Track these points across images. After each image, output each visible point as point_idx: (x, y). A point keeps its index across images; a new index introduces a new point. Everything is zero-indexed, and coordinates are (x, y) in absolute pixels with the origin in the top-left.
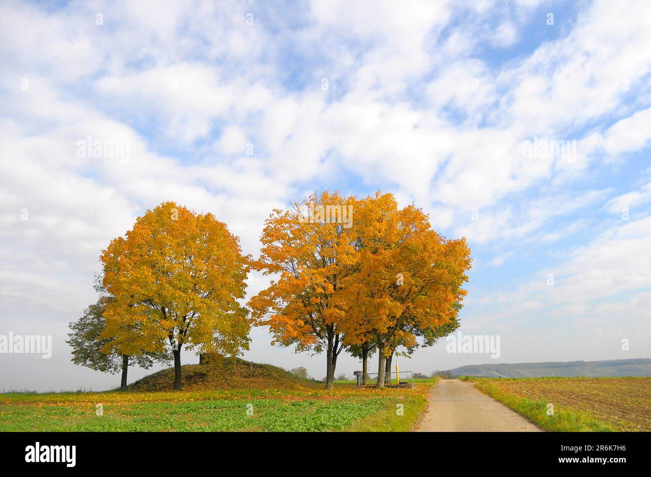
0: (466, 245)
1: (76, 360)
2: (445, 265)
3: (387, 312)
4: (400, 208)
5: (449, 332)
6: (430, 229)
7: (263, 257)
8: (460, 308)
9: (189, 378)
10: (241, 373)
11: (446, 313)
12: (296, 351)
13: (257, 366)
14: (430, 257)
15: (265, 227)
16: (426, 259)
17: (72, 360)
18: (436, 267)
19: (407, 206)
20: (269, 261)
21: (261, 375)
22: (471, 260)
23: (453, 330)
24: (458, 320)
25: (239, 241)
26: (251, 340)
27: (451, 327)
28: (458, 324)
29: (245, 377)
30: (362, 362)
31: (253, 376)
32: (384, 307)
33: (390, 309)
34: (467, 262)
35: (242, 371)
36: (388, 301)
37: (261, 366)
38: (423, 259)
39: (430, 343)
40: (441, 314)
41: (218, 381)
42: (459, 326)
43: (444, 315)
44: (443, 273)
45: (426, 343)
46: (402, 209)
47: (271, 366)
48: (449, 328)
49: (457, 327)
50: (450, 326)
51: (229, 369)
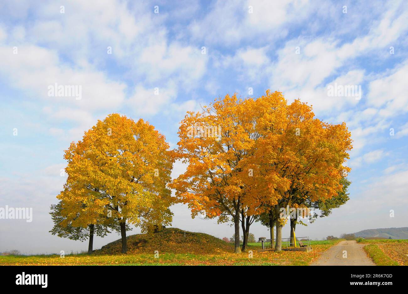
0: (346, 129)
1: (52, 232)
2: (327, 144)
3: (275, 186)
4: (289, 104)
5: (340, 204)
6: (314, 118)
7: (180, 149)
8: (349, 184)
9: (136, 244)
10: (176, 239)
11: (334, 187)
12: (218, 222)
13: (190, 234)
14: (312, 137)
15: (180, 125)
16: (308, 139)
17: (50, 232)
18: (319, 145)
19: (294, 101)
20: (186, 152)
21: (191, 241)
22: (351, 141)
23: (344, 202)
24: (347, 194)
25: (165, 139)
26: (173, 214)
27: (343, 200)
28: (347, 197)
29: (179, 243)
30: (270, 230)
31: (185, 242)
32: (273, 182)
33: (278, 184)
34: (348, 144)
35: (177, 238)
36: (276, 177)
37: (193, 234)
38: (306, 140)
39: (326, 213)
40: (329, 188)
41: (154, 246)
42: (349, 199)
43: (331, 189)
44: (325, 151)
45: (323, 214)
46: (290, 104)
47: (202, 234)
48: (341, 201)
49: (346, 200)
50: (341, 199)
51: (167, 236)
